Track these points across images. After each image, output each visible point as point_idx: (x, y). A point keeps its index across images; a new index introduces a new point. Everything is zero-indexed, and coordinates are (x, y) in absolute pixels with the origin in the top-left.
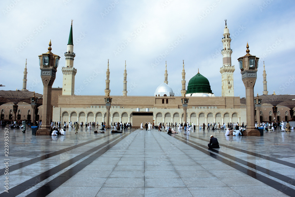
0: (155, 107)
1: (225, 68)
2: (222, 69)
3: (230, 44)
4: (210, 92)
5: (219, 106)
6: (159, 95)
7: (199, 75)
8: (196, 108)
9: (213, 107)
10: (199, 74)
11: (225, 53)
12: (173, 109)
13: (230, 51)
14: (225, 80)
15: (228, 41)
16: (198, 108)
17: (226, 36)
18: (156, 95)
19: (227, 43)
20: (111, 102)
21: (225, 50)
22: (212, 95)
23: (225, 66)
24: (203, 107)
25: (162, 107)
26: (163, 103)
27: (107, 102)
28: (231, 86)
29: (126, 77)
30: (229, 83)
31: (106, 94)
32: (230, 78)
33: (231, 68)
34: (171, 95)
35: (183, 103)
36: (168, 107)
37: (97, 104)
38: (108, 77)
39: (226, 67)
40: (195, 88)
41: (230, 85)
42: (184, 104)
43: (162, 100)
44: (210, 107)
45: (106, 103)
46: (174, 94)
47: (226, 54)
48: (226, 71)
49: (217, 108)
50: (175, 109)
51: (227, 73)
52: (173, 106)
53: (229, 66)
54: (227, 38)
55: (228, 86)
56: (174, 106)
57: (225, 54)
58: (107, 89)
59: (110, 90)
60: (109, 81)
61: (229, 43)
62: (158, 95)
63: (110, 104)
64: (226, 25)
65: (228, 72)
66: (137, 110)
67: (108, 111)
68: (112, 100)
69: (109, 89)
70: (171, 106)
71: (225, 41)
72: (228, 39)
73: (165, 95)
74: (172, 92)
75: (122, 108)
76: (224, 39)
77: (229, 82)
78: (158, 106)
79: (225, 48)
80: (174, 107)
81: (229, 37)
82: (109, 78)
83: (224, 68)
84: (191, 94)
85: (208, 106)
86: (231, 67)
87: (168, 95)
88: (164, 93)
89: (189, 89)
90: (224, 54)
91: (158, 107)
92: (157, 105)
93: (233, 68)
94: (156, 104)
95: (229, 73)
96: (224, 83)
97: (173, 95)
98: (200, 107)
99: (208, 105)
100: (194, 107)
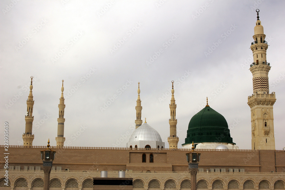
0: (130, 168)
1: (258, 98)
2: (252, 99)
3: (266, 54)
4: (229, 140)
5: (248, 168)
6: (136, 146)
7: (209, 110)
8: (205, 171)
9: (238, 170)
10: (208, 108)
11: (257, 69)
12: (163, 174)
13: (265, 66)
14: (258, 119)
15: (262, 48)
16: (210, 171)
17: (259, 39)
18: (131, 147)
19: (260, 52)
20: (53, 160)
21: (258, 64)
22: (233, 147)
23: (258, 93)
24: (219, 169)
25: (142, 169)
26: (144, 160)
27: (46, 159)
28: (269, 130)
29: (63, 112)
30: (266, 125)
31: (26, 143)
32: (267, 116)
33: (269, 98)
34: (158, 147)
35: (191, 162)
36: (154, 168)
37: (16, 162)
38: (30, 109)
39: (260, 96)
40: (202, 134)
41: (267, 129)
42: (191, 164)
43: (141, 155)
44: (232, 170)
45: (44, 160)
46: (164, 145)
47: (259, 72)
48: (259, 102)
49: (245, 171)
50: (167, 174)
51: (261, 106)
52: (163, 167)
53: (265, 93)
54: (261, 42)
55: (263, 131)
56: (165, 167)
57: (257, 72)
58: (28, 133)
59: (33, 136)
60: (33, 117)
61: (264, 52)
62: (134, 147)
63: (52, 162)
64: (258, 19)
65: (263, 104)
66: (103, 175)
67: (47, 175)
68: (56, 155)
69: (31, 133)
70: (159, 167)
71: (257, 49)
72: (262, 44)
73: (148, 147)
74: (161, 140)
75: (67, 170)
76: (256, 44)
77: (266, 123)
78: (135, 167)
79: (257, 61)
80: (164, 169)
81: (264, 41)
82: (32, 112)
83: (255, 97)
84: (195, 145)
85: (228, 168)
86: (270, 96)
87: (154, 146)
88: (144, 141)
89: (191, 136)
90: (255, 72)
91: (134, 169)
92: (132, 165)
93: (272, 98)
94: (130, 162)
95: (265, 106)
96: (257, 125)
97: (162, 147)
98: (212, 170)
99: (227, 165)
100: (203, 169)
